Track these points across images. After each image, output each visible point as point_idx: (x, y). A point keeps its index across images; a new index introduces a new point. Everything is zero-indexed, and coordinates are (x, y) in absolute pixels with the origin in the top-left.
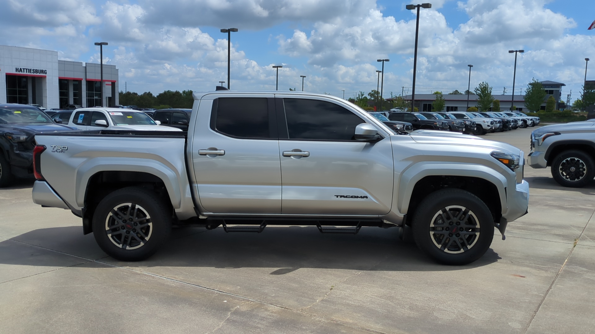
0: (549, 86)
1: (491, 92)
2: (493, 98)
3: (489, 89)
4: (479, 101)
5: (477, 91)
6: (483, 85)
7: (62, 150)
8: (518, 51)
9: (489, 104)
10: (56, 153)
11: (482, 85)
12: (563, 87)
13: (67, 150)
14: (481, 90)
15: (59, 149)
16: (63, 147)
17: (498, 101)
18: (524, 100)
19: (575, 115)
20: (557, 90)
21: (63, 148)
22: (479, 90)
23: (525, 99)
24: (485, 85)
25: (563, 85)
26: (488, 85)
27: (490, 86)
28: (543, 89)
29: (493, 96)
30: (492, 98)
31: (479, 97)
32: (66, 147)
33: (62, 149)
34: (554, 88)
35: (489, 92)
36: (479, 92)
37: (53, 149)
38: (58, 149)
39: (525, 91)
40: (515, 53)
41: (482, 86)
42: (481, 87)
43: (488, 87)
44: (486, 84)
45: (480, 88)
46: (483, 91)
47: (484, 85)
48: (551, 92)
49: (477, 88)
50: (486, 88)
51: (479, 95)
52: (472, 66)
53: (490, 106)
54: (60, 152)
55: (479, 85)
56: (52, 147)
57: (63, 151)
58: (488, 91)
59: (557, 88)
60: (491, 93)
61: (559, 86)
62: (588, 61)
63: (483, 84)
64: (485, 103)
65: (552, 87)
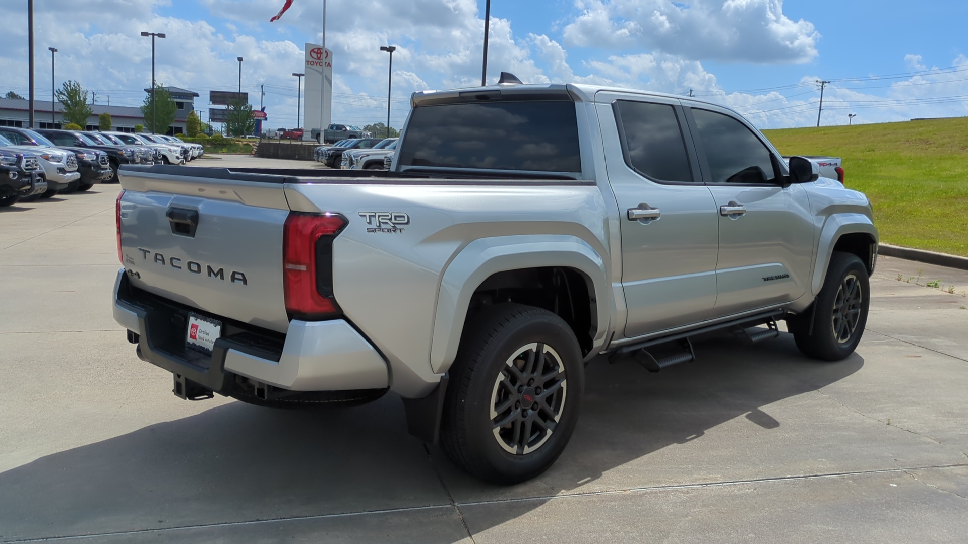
0: (176, 96)
1: (85, 99)
2: (90, 109)
3: (81, 93)
4: (65, 112)
5: (60, 95)
6: (70, 86)
7: (393, 223)
8: (156, 35)
9: (84, 119)
10: (379, 233)
11: (67, 85)
12: (195, 98)
13: (408, 223)
14: (68, 94)
15: (387, 223)
16: (395, 217)
17: (108, 115)
18: (143, 116)
19: (237, 142)
20: (188, 103)
21: (395, 219)
22: (64, 95)
23: (144, 114)
24: (74, 86)
25: (197, 95)
26: (79, 86)
27: (83, 88)
28: (172, 99)
29: (89, 106)
30: (88, 109)
31: (64, 106)
32: (403, 216)
33: (394, 221)
34: (183, 99)
35: (81, 99)
36: (64, 97)
37: (370, 223)
38: (383, 223)
39: (144, 101)
40: (151, 36)
41: (69, 88)
42: (67, 88)
43: (79, 89)
44: (76, 85)
45: (66, 90)
46: (72, 96)
47: (72, 86)
48: (180, 105)
49: (59, 89)
50: (75, 90)
51: (64, 104)
52: (56, 51)
53: (86, 123)
54: (389, 230)
55: (64, 85)
56: (365, 216)
57: (397, 226)
58: (79, 97)
59: (188, 99)
60: (87, 100)
61: (191, 96)
62: (242, 62)
63: (70, 84)
64: (77, 117)
65: (180, 98)
